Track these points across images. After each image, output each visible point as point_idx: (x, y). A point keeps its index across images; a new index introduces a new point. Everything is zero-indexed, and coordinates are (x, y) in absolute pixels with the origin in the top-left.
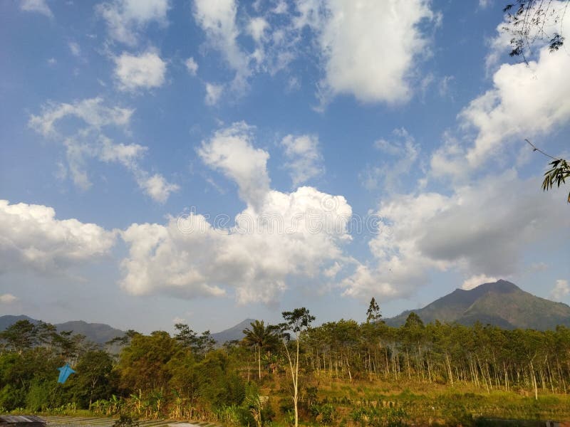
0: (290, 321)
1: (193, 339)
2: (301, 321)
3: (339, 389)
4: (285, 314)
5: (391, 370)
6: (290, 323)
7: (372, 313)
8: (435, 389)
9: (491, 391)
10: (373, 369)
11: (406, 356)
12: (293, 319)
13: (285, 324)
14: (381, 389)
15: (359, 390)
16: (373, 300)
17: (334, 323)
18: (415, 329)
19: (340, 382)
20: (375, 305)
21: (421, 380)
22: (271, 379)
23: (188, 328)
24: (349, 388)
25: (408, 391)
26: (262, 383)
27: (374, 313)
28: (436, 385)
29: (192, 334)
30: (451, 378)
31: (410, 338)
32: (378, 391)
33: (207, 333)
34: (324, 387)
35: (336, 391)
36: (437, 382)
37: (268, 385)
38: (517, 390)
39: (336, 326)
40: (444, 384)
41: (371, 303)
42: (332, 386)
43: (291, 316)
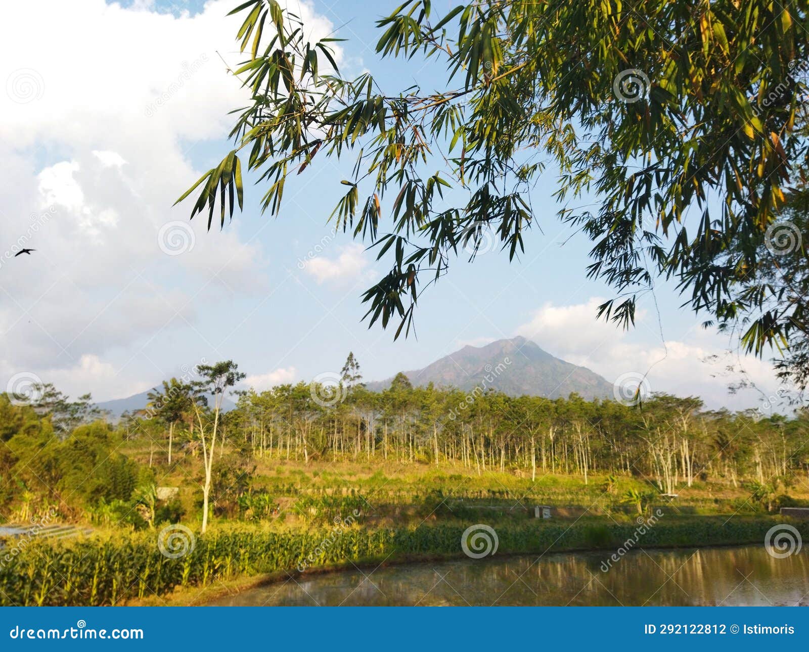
0: (208, 378)
1: (63, 407)
2: (224, 378)
3: (287, 474)
4: (202, 368)
5: (363, 447)
6: (208, 383)
7: (349, 373)
8: (415, 471)
9: (482, 471)
10: (339, 448)
11: (385, 428)
12: (214, 376)
13: (200, 384)
14: (345, 473)
15: (316, 474)
16: (351, 355)
17: (290, 386)
18: (401, 394)
19: (291, 465)
20: (355, 363)
21: (400, 460)
22: (186, 462)
23: (53, 389)
24: (300, 473)
25: (380, 474)
26: (172, 469)
27: (352, 372)
28: (417, 465)
29: (61, 397)
30: (437, 456)
31: (394, 406)
32: (342, 475)
33: (88, 397)
34: (266, 472)
35: (282, 476)
36: (419, 461)
37: (182, 472)
38: (513, 470)
39: (293, 390)
40: (427, 464)
41: (348, 359)
42: (277, 471)
43: (210, 372)
